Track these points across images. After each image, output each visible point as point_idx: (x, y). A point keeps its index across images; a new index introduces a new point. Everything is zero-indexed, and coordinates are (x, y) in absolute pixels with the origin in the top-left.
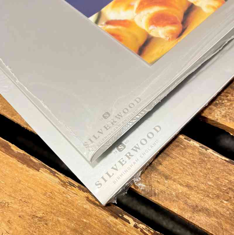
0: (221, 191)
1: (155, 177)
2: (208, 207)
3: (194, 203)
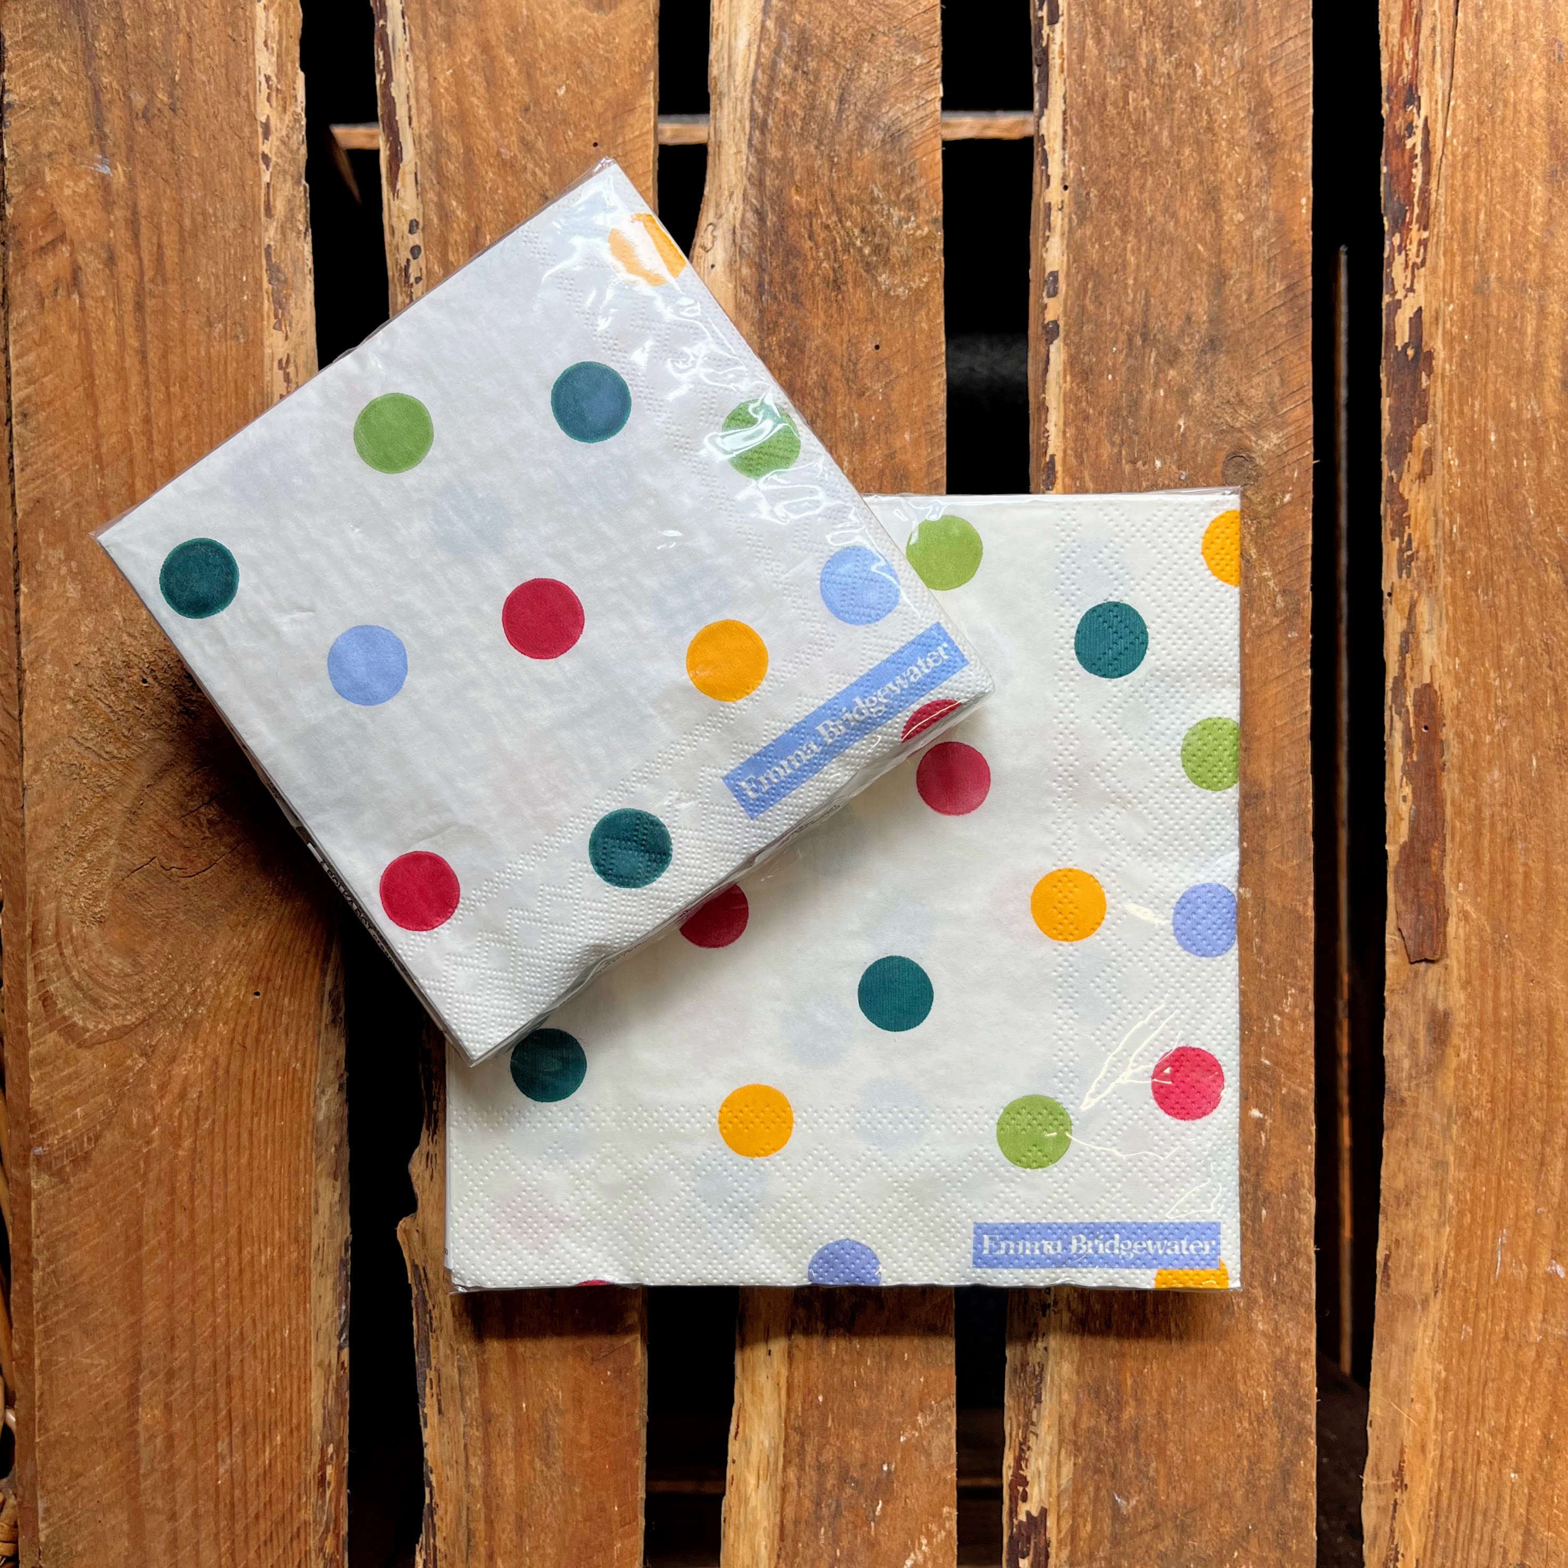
0: (1170, 100)
1: (1241, 314)
2: (1243, 114)
3: (1254, 159)
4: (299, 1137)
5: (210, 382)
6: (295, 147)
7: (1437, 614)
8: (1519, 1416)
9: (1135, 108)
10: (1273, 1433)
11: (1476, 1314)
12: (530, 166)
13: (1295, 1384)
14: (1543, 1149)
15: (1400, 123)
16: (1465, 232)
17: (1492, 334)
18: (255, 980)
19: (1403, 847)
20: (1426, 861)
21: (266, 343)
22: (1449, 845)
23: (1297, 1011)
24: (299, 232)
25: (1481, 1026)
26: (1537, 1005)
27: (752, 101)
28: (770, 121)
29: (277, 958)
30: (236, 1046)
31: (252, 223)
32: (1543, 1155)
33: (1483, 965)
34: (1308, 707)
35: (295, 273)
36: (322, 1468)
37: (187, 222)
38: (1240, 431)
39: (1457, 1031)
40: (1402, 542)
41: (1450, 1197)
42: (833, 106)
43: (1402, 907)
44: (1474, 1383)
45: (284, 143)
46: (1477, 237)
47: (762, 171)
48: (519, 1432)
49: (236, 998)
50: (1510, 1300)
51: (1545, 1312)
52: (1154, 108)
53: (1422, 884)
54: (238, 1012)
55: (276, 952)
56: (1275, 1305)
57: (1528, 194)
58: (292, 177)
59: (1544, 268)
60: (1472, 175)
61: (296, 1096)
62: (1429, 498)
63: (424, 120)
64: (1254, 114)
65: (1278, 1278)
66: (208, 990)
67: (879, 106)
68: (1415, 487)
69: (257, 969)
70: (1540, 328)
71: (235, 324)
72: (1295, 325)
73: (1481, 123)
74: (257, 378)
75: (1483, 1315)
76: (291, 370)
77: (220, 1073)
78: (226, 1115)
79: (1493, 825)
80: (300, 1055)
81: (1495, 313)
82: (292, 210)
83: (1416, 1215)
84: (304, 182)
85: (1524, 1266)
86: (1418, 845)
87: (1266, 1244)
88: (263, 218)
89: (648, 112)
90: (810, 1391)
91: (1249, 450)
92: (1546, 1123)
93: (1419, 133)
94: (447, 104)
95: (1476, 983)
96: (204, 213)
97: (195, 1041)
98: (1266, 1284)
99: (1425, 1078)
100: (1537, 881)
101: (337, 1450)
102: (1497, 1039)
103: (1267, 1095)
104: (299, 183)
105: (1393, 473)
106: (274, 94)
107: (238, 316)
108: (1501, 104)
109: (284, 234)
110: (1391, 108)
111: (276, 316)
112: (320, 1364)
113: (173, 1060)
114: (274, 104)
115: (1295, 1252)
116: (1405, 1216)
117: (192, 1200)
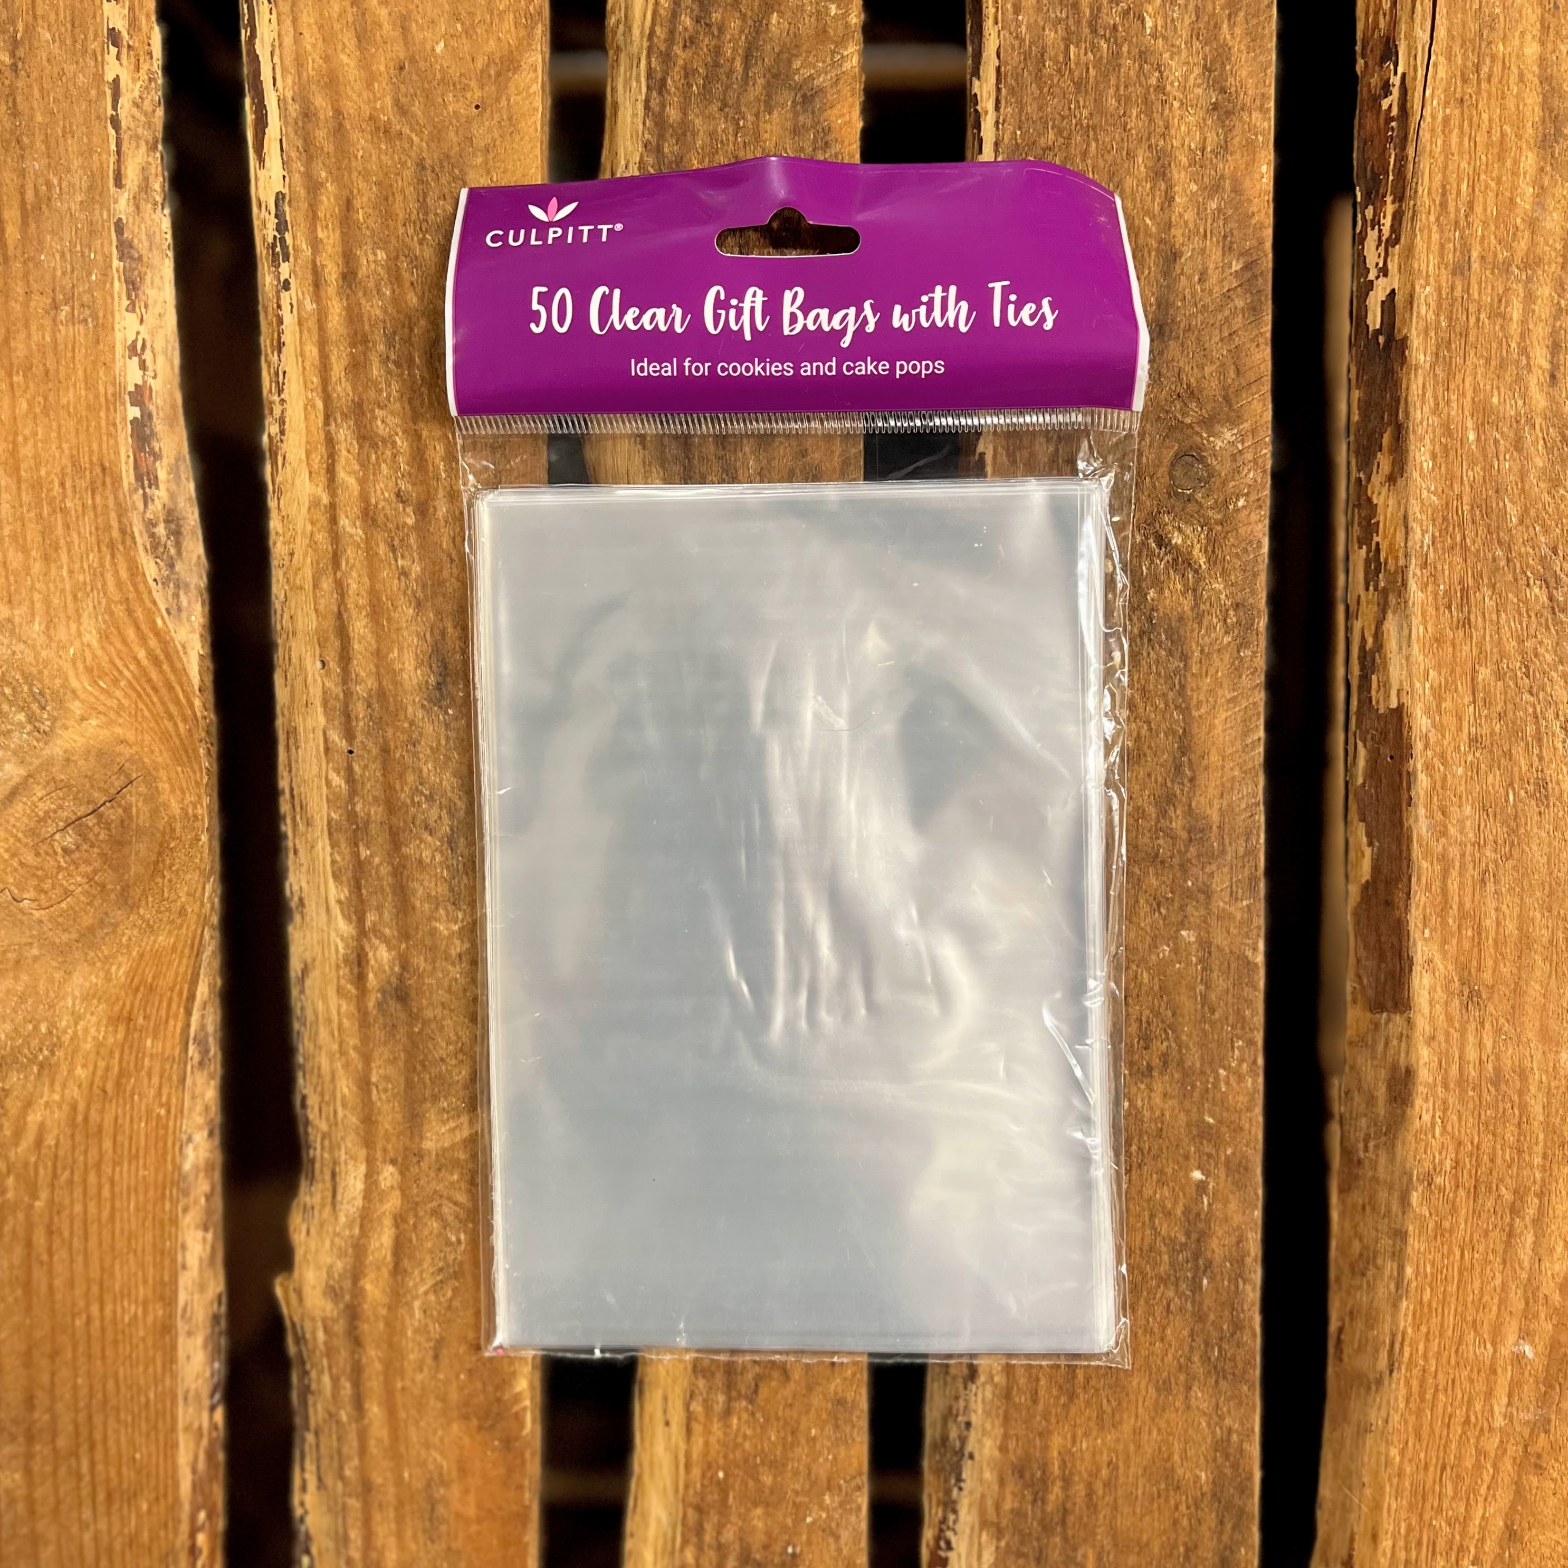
0: (1116, 55)
1: (1193, 295)
2: (1197, 71)
3: (1209, 122)
4: (164, 1188)
5: (57, 371)
6: (150, 109)
7: (1406, 632)
8: (1481, 1505)
9: (1077, 64)
10: (1211, 1519)
11: (1435, 1396)
12: (406, 130)
13: (1235, 1466)
14: (1512, 1219)
15: (1375, 81)
16: (1444, 205)
17: (1472, 320)
18: (114, 1021)
19: (1366, 887)
20: (1388, 903)
21: (117, 326)
22: (1414, 886)
23: (1245, 1066)
24: (155, 204)
25: (1446, 1086)
26: (1509, 1063)
27: (649, 56)
28: (669, 81)
29: (140, 996)
30: (97, 1091)
31: (101, 194)
32: (1511, 1226)
33: (1449, 1018)
34: (1261, 733)
35: (150, 249)
36: (192, 1535)
37: (30, 195)
38: (1190, 426)
39: (1421, 1089)
40: (1369, 551)
41: (1409, 1271)
42: (738, 64)
43: (1362, 953)
44: (1432, 1469)
45: (136, 105)
46: (1457, 210)
47: (661, 137)
48: (400, 1504)
49: (94, 1038)
50: (1471, 1381)
51: (1510, 1396)
52: (1098, 62)
53: (1383, 928)
54: (98, 1053)
55: (137, 989)
56: (1217, 1382)
57: (1516, 162)
58: (147, 143)
59: (1533, 243)
60: (1454, 139)
61: (161, 1144)
62: (1399, 503)
63: (289, 80)
64: (1210, 71)
65: (1220, 1352)
66: (65, 1032)
67: (789, 62)
68: (1384, 491)
69: (117, 1008)
70: (1528, 312)
71: (83, 306)
72: (1254, 309)
73: (1465, 81)
74: (108, 366)
75: (1441, 1396)
76: (148, 356)
77: (80, 1118)
78: (86, 1164)
79: (1463, 866)
80: (164, 1099)
81: (1476, 296)
82: (146, 179)
83: (1371, 1287)
84: (160, 147)
85: (1489, 1346)
86: (1381, 886)
87: (1207, 1315)
88: (112, 189)
89: (535, 70)
90: (709, 1466)
91: (1200, 448)
92: (1516, 1192)
93: (1396, 91)
94: (314, 62)
95: (1441, 1038)
96: (48, 184)
97: (52, 1084)
98: (1206, 1358)
99: (1383, 1139)
100: (1511, 927)
101: (209, 1516)
102: (1462, 1100)
103: (1210, 1156)
104: (154, 148)
105: (1362, 475)
106: (124, 51)
107: (86, 298)
108: (1488, 60)
109: (138, 207)
110: (1366, 64)
111: (129, 298)
112: (187, 1429)
113: (28, 1104)
114: (124, 62)
115: (1238, 1326)
116: (1360, 1287)
117: (50, 1252)
